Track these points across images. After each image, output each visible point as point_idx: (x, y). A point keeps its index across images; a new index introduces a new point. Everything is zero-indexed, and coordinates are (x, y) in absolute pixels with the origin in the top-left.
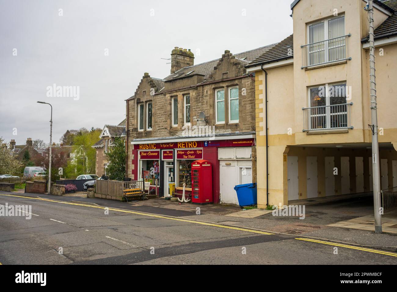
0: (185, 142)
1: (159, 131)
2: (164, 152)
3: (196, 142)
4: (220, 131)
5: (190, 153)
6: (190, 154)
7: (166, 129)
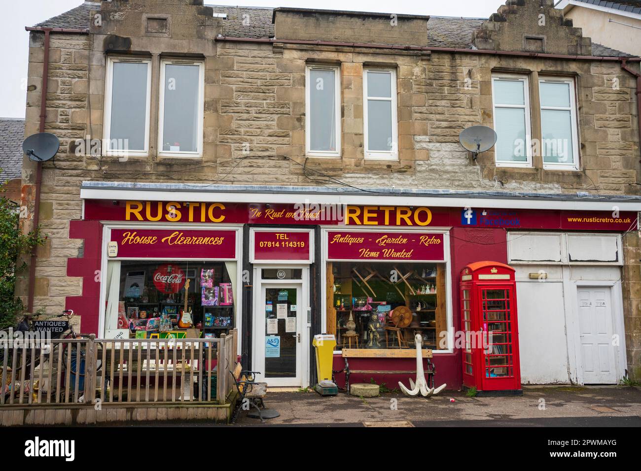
0: (379, 207)
1: (246, 162)
2: (257, 234)
3: (431, 208)
4: (522, 186)
5: (389, 241)
6: (388, 246)
7: (285, 158)
